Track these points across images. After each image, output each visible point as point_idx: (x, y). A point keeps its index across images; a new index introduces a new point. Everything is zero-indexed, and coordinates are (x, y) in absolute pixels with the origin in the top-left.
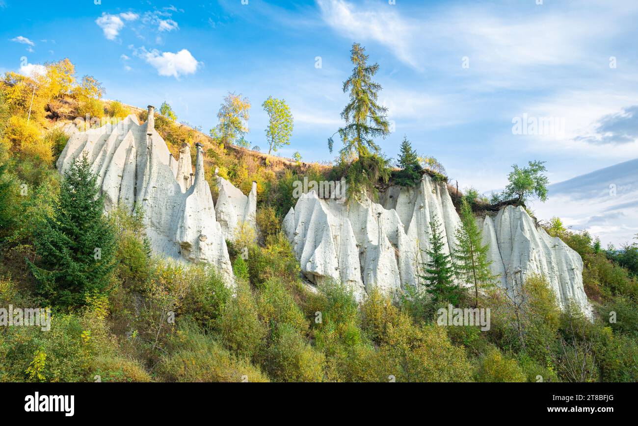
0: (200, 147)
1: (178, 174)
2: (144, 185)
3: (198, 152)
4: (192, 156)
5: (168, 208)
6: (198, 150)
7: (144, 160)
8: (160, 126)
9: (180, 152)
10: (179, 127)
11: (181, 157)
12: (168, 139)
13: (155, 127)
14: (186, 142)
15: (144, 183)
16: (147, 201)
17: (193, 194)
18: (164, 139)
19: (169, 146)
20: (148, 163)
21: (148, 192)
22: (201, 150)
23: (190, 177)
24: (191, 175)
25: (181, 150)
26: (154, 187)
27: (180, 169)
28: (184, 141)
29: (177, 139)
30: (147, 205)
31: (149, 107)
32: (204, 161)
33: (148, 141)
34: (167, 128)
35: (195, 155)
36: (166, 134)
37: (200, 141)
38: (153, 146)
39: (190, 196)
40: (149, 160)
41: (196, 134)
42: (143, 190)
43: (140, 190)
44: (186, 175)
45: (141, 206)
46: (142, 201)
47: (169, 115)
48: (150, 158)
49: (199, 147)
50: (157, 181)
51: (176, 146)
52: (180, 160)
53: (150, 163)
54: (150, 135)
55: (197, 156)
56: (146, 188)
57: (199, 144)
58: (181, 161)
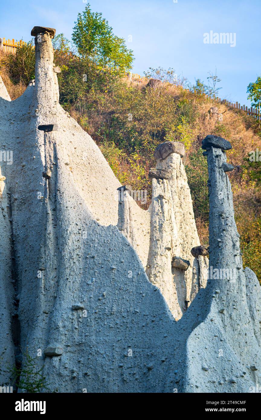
0: (219, 152)
1: (152, 255)
2: (43, 304)
3: (212, 170)
4: (194, 188)
5: (126, 376)
6: (211, 162)
7: (35, 220)
8: (80, 95)
9: (151, 176)
10: (144, 90)
11: (156, 195)
12: (109, 137)
13: (62, 100)
14: (169, 138)
15: (42, 297)
16: (56, 359)
17: (207, 320)
18: (95, 137)
19: (115, 160)
20: (50, 228)
21: (57, 328)
22: (224, 159)
23: (192, 259)
24: (197, 252)
25: (154, 170)
26: (76, 309)
27: (157, 235)
28: (161, 135)
29: (141, 133)
30: (60, 375)
31: (37, 31)
32: (236, 199)
33: (42, 149)
34: (103, 98)
35: (205, 179)
36: (99, 119)
37: (218, 129)
38: (61, 164)
39: (197, 330)
40: (50, 217)
41: (204, 108)
42: (41, 323)
43: (32, 322)
44: (178, 253)
45: (39, 377)
46: (39, 363)
47: (107, 51)
48: (54, 210)
49: (217, 151)
50: (85, 286)
51: (136, 156)
52: (156, 205)
53: (55, 225)
54: (48, 128)
55: (211, 184)
56: (50, 314)
57: (214, 142)
58: (157, 207)
